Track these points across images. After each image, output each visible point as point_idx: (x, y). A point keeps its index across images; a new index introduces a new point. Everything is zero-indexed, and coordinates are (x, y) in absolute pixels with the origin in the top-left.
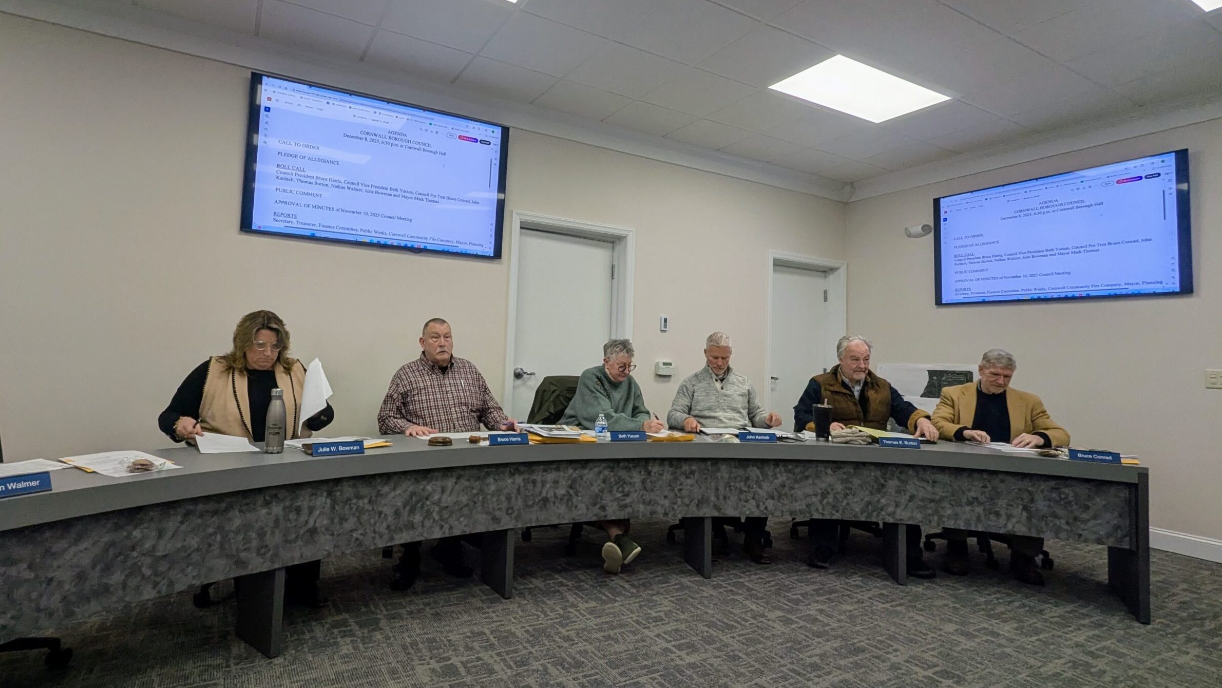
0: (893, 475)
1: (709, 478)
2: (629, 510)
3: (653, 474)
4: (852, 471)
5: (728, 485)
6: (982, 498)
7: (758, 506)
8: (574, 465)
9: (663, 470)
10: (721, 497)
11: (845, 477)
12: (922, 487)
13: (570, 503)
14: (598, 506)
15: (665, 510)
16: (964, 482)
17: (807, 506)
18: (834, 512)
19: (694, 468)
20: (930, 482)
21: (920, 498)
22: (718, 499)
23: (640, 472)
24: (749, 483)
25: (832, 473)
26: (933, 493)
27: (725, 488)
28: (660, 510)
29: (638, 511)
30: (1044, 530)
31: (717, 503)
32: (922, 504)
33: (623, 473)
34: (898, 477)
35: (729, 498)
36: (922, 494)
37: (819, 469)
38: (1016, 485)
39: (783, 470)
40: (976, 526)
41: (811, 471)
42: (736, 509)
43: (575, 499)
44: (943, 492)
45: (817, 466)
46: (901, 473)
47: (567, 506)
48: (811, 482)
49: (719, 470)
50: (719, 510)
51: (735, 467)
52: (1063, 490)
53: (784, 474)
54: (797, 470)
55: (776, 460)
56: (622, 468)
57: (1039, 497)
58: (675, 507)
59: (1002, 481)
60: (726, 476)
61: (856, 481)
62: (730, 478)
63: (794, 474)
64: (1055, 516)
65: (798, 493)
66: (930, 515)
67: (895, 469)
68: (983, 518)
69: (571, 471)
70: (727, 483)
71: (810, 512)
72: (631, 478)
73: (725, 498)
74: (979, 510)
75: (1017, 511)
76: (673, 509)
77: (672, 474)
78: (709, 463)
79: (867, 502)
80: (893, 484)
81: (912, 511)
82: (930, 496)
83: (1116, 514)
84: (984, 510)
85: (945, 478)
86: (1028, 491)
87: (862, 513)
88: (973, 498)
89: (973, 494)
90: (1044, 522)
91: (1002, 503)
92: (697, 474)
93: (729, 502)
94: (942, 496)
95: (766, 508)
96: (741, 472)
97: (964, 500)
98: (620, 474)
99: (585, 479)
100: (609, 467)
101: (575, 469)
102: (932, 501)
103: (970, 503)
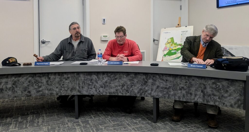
0: (150, 78)
1: (76, 80)
2: (42, 92)
3: (51, 79)
4: (134, 76)
5: (84, 82)
6: (185, 87)
7: (96, 91)
8: (15, 76)
9: (56, 77)
10: (81, 87)
11: (131, 78)
12: (162, 83)
13: (14, 91)
14: (27, 91)
15: (57, 93)
16: (178, 80)
17: (116, 90)
18: (127, 93)
19: (69, 76)
20: (165, 80)
21: (161, 87)
22: (80, 88)
23: (46, 78)
24: (92, 81)
25: (126, 77)
26: (166, 85)
27: (83, 84)
28: (54, 92)
29: (45, 93)
30: (210, 101)
31: (79, 90)
32: (161, 89)
33: (38, 79)
34: (152, 79)
35: (84, 87)
36: (162, 85)
37: (121, 75)
38: (199, 81)
39: (106, 76)
40: (183, 99)
41: (118, 76)
42: (87, 92)
43: (16, 89)
44: (170, 85)
45: (120, 74)
46: (153, 77)
47: (12, 92)
48: (117, 80)
49: (80, 76)
50: (80, 92)
51: (87, 75)
52: (218, 83)
53: (107, 78)
54: (112, 76)
55: (103, 72)
56: (37, 76)
57: (208, 87)
58: (61, 91)
59: (194, 80)
60: (83, 79)
61: (136, 80)
62: (84, 80)
63: (111, 77)
64: (214, 95)
65: (113, 85)
66: (165, 94)
67: (151, 75)
68: (185, 96)
69: (13, 78)
70: (83, 81)
71: (117, 93)
72: (41, 80)
73: (82, 87)
74: (184, 92)
75: (199, 93)
76: (60, 92)
77: (60, 78)
78: (76, 74)
79: (140, 88)
80: (150, 81)
81: (158, 92)
82: (165, 86)
83: (238, 94)
84: (186, 92)
85: (171, 79)
86: (203, 84)
87: (138, 93)
88: (182, 87)
89: (182, 86)
90: (209, 97)
91: (193, 89)
92: (70, 78)
93: (84, 89)
94: (170, 86)
95: (99, 91)
96: (89, 77)
97: (178, 88)
98: (36, 79)
99: (20, 81)
100: (32, 77)
101: (15, 78)
102: (166, 88)
103: (180, 89)
